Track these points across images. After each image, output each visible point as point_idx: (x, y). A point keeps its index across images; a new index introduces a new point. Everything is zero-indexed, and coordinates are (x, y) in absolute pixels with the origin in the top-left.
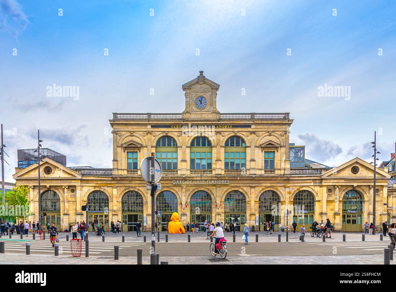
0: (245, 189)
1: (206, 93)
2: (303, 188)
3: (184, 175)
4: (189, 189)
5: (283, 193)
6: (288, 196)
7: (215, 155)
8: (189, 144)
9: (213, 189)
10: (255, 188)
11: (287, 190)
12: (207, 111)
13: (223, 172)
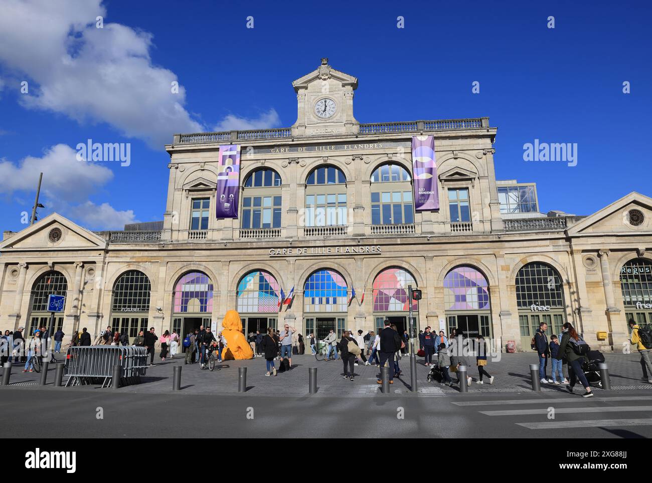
0: (413, 261)
1: (335, 93)
2: (533, 257)
3: (292, 237)
4: (300, 265)
5: (493, 268)
6: (503, 275)
7: (352, 197)
8: (302, 179)
9: (349, 264)
10: (434, 261)
11: (501, 262)
12: (335, 121)
13: (368, 231)
